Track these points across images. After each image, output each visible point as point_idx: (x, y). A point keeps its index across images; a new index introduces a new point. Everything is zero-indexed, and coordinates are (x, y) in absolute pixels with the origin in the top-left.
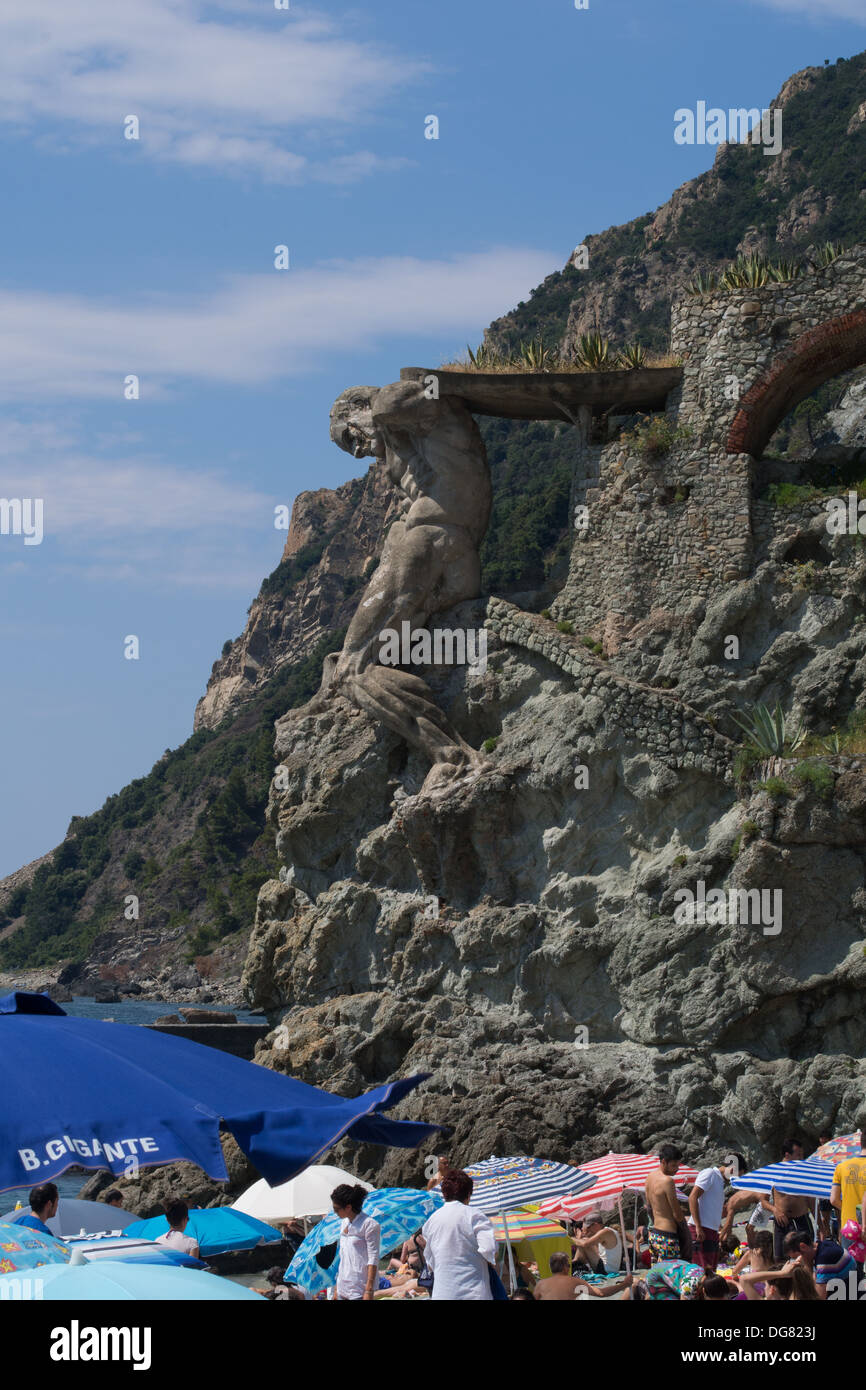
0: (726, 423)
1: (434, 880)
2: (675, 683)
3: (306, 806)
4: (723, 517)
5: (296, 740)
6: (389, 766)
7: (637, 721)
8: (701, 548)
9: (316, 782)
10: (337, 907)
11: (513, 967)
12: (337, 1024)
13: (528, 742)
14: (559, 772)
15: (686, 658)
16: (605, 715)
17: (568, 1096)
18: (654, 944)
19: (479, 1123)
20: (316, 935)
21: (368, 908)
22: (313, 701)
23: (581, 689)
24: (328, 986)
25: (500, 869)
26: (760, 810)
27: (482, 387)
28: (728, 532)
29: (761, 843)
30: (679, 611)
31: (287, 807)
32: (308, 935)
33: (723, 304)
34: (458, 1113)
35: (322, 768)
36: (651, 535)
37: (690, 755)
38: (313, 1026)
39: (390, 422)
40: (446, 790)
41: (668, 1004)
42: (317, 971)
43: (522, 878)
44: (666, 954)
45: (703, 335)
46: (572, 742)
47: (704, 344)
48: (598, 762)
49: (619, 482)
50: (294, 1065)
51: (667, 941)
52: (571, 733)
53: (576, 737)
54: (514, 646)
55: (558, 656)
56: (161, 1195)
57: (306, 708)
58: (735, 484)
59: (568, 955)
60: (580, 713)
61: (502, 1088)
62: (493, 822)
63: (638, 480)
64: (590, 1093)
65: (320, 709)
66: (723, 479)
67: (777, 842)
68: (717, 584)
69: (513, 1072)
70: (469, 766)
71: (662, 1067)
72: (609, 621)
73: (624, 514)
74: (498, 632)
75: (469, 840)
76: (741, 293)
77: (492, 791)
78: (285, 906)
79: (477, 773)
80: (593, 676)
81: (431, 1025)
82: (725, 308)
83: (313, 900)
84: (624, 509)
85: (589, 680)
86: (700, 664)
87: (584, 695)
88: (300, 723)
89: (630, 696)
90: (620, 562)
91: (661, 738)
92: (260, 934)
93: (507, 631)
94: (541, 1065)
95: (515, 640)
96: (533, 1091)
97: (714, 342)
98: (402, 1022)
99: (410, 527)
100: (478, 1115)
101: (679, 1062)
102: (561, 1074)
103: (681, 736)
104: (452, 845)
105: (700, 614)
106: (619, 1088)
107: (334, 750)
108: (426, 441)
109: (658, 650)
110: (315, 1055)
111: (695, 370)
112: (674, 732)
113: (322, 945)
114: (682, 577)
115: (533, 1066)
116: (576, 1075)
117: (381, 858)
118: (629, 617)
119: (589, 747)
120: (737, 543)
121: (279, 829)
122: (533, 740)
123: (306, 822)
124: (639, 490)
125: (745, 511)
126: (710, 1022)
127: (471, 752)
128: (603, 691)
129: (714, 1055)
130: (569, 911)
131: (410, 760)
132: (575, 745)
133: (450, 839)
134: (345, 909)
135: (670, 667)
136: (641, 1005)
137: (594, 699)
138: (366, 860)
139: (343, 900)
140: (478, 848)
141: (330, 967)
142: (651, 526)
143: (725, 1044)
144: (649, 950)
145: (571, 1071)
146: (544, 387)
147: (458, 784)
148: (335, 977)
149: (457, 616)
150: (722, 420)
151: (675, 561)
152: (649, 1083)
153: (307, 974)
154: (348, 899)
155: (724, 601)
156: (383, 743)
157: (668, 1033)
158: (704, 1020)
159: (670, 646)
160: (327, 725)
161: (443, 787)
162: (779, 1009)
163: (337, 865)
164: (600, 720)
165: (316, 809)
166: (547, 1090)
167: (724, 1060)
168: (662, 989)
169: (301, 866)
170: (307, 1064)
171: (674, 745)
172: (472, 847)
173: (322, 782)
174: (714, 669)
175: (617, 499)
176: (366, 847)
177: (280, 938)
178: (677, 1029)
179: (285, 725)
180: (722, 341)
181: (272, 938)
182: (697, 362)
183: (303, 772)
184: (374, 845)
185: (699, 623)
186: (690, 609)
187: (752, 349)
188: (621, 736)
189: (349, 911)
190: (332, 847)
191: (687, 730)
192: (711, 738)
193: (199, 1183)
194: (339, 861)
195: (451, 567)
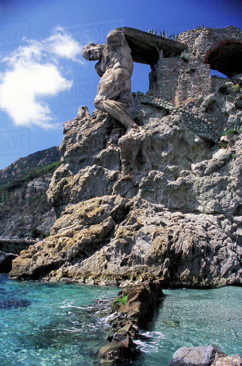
0: (204, 56)
2: (197, 115)
3: (77, 143)
4: (205, 77)
5: (72, 126)
6: (106, 134)
7: (190, 123)
8: (200, 84)
9: (80, 137)
10: (89, 172)
11: (158, 189)
12: (102, 204)
13: (157, 126)
14: (170, 133)
15: (199, 110)
16: (182, 120)
17: (200, 227)
18: (210, 183)
20: (82, 180)
21: (101, 172)
23: (172, 113)
25: (150, 160)
28: (206, 81)
30: (195, 98)
31: (69, 144)
32: (78, 181)
33: (200, 31)
35: (83, 133)
36: (186, 79)
37: (205, 133)
41: (217, 201)
42: (81, 192)
44: (214, 186)
45: (193, 38)
46: (171, 127)
47: (194, 40)
48: (178, 133)
49: (175, 66)
50: (89, 216)
51: (213, 182)
52: (171, 124)
53: (173, 125)
55: (163, 105)
57: (74, 119)
58: (207, 71)
59: (181, 185)
60: (173, 119)
62: (148, 146)
63: (180, 66)
65: (78, 120)
66: (204, 69)
68: (205, 93)
70: (140, 130)
71: (218, 220)
72: (176, 98)
73: (177, 74)
74: (140, 100)
76: (206, 28)
78: (65, 174)
81: (137, 205)
82: (201, 31)
83: (77, 172)
85: (176, 110)
86: (203, 112)
87: (173, 115)
88: (74, 122)
89: (189, 115)
91: (197, 128)
93: (144, 99)
95: (147, 102)
96: (188, 225)
97: (197, 39)
98: (124, 205)
99: (115, 69)
101: (223, 218)
103: (203, 128)
104: (137, 151)
105: (202, 99)
107: (86, 128)
109: (190, 107)
110: (98, 213)
111: (192, 46)
112: (201, 127)
113: (85, 183)
114: (195, 90)
118: (182, 98)
119: (177, 128)
120: (209, 84)
121: (66, 150)
122: (158, 125)
123: (77, 148)
124: (181, 69)
125: (210, 77)
126: (232, 206)
127: (139, 127)
128: (181, 113)
129: (233, 217)
130: (171, 175)
132: (172, 127)
134: (93, 172)
135: (195, 111)
136: (205, 202)
137: (178, 116)
138: (98, 159)
139: (93, 169)
141: (86, 191)
142: (185, 78)
143: (234, 213)
144: (208, 185)
145: (191, 220)
147: (138, 134)
148: (87, 194)
150: (202, 56)
151: (193, 86)
152: (215, 225)
153: (77, 192)
154: (95, 169)
155: (209, 97)
156: (106, 125)
158: (230, 206)
159: (194, 106)
160: (83, 123)
161: (134, 134)
163: (84, 163)
164: (180, 121)
165: (81, 144)
166: (192, 225)
167: (236, 219)
168: (214, 196)
169: (71, 162)
170: (94, 216)
171: (201, 130)
173: (83, 137)
174: (206, 114)
175: (175, 70)
176: (99, 156)
177: (66, 183)
178: (221, 208)
179: (68, 123)
180: (201, 38)
181: (63, 182)
182: (192, 44)
183: (75, 134)
184: (102, 154)
185: (202, 101)
186: (199, 98)
187: (209, 41)
188: (185, 126)
189: (95, 173)
190: (83, 157)
191: (205, 127)
192: (212, 129)
193: (58, 258)
194: (85, 161)
195: (126, 81)
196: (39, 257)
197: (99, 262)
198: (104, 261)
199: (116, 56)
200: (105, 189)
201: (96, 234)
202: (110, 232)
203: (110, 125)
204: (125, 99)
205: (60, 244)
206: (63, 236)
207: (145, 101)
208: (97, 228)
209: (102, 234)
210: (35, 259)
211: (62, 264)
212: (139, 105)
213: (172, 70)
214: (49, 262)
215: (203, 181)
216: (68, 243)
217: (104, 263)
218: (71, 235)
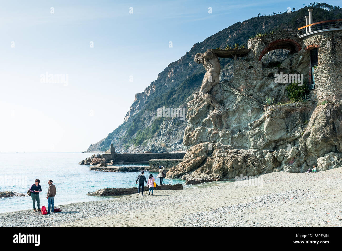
0: (258, 57)
1: (216, 125)
2: (252, 95)
3: (194, 115)
4: (258, 70)
5: (191, 105)
6: (207, 109)
7: (247, 101)
8: (255, 75)
9: (195, 111)
10: (199, 130)
11: (229, 138)
12: (202, 147)
14: (236, 108)
15: (254, 91)
16: (242, 100)
17: (241, 157)
18: (252, 134)
19: (229, 161)
20: (196, 134)
21: (204, 130)
22: (193, 100)
23: (238, 96)
24: (198, 142)
25: (226, 123)
26: (270, 113)
27: (220, 52)
28: (259, 73)
29: (270, 118)
30: (252, 84)
31: (190, 115)
32: (195, 134)
33: (257, 39)
34: (225, 160)
35: (196, 109)
37: (255, 106)
38: (198, 148)
39: (206, 57)
40: (218, 112)
41: (255, 143)
42: (196, 139)
43: (229, 125)
44: (254, 135)
45: (254, 44)
46: (237, 104)
48: (241, 107)
49: (242, 66)
50: (196, 153)
51: (254, 133)
54: (226, 90)
55: (234, 91)
56: (177, 173)
57: (192, 101)
58: (260, 66)
59: (238, 136)
60: (238, 100)
61: (231, 156)
62: (225, 116)
63: (245, 65)
64: (244, 156)
65: (194, 101)
66: (258, 65)
67: (272, 118)
68: (258, 80)
69: (232, 153)
70: (221, 108)
71: (255, 152)
72: (241, 86)
74: (223, 88)
75: (221, 119)
76: (260, 37)
77: (225, 112)
78: (190, 130)
79: (222, 109)
80: (240, 94)
81: (217, 147)
82: (258, 40)
83: (194, 129)
84: (243, 70)
85: (239, 95)
86: (256, 92)
88: (192, 103)
89: (246, 97)
90: (243, 77)
91: (251, 103)
92: (186, 135)
94: (236, 152)
96: (236, 156)
97: (256, 45)
98: (212, 146)
99: (209, 73)
100: (228, 160)
101: (257, 151)
102: (239, 153)
103: (254, 103)
104: (219, 120)
106: (249, 156)
107: (197, 107)
108: (212, 60)
109: (249, 90)
110: (199, 152)
111: (253, 49)
112: (253, 103)
113: (197, 136)
114: (253, 79)
115: (235, 153)
116: (241, 154)
117: (206, 122)
118: (244, 86)
119: (240, 105)
120: (261, 74)
121: (189, 119)
123: (194, 118)
124: (245, 67)
125: (262, 70)
126: (262, 145)
127: (221, 106)
128: (242, 96)
129: (262, 150)
130: (237, 129)
131: (210, 108)
133: (219, 119)
135: (251, 93)
137: (240, 98)
138: (204, 123)
139: (200, 129)
140: (223, 120)
141: (198, 139)
142: (247, 72)
143: (264, 148)
145: (240, 153)
146: (230, 52)
149: (217, 86)
151: (251, 77)
152: (253, 155)
153: (194, 140)
154: (201, 129)
155: (260, 83)
156: (206, 105)
157: (255, 146)
158: (261, 145)
159: (251, 90)
160: (196, 103)
161: (217, 111)
162: (271, 143)
164: (241, 101)
165: (195, 116)
166: (238, 156)
167: (264, 151)
168: (254, 140)
169: (192, 124)
170: (198, 153)
171: (253, 104)
172: (222, 120)
173: (196, 111)
174: (258, 93)
175: (242, 68)
176: (204, 121)
177: (190, 135)
178: (257, 146)
179: (189, 103)
180: (257, 44)
181: (188, 135)
183: (192, 110)
184: (205, 121)
185: (256, 86)
186: (254, 84)
187: (262, 45)
188: (244, 103)
189: (201, 131)
190: (197, 121)
191: (255, 102)
192: (259, 103)
193: (183, 171)
194: (199, 123)
195: (216, 79)
196: (176, 171)
197: (198, 173)
198: (200, 172)
199: (209, 65)
200: (207, 137)
201: (198, 161)
202: (205, 160)
203: (208, 105)
204: (215, 90)
205: (184, 166)
206: (186, 162)
207: (225, 89)
208: (199, 158)
209: (201, 161)
210: (174, 172)
211: (184, 174)
212: (223, 92)
213: (240, 68)
214: (179, 173)
215: (250, 133)
216: (187, 165)
217: (199, 173)
218: (188, 162)
